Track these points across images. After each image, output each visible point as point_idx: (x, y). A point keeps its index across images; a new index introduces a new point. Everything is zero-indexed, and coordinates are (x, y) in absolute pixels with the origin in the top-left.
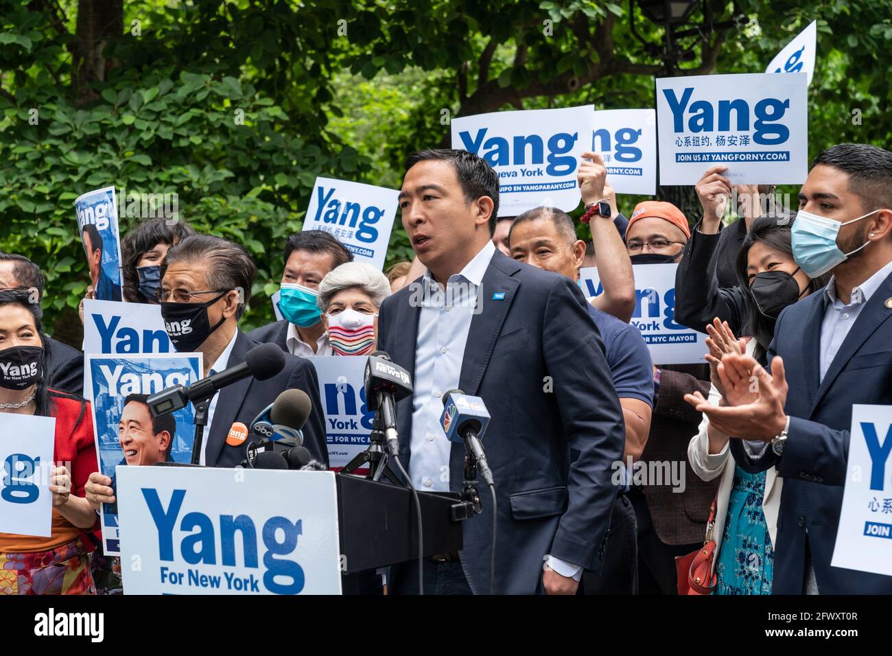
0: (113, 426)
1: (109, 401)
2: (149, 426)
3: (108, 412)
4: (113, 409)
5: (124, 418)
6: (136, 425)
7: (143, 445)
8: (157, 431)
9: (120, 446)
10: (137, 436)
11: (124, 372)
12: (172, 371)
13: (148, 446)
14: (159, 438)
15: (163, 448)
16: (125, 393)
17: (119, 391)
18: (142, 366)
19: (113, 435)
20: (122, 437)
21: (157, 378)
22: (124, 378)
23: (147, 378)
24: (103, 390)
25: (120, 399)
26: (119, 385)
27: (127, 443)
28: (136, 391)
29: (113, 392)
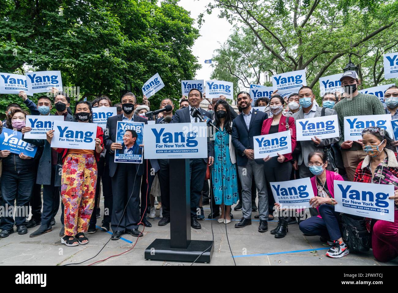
0: (122, 136)
1: (122, 131)
2: (131, 136)
3: (121, 133)
4: (123, 133)
5: (125, 134)
6: (128, 136)
7: (129, 140)
8: (133, 137)
9: (123, 140)
10: (128, 138)
11: (126, 125)
12: (138, 125)
13: (131, 140)
14: (134, 138)
15: (134, 140)
16: (126, 129)
17: (125, 129)
18: (131, 124)
19: (121, 137)
20: (124, 138)
21: (134, 127)
22: (126, 126)
23: (132, 127)
24: (120, 128)
25: (125, 130)
26: (125, 127)
27: (125, 139)
28: (129, 129)
29: (123, 129)
